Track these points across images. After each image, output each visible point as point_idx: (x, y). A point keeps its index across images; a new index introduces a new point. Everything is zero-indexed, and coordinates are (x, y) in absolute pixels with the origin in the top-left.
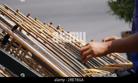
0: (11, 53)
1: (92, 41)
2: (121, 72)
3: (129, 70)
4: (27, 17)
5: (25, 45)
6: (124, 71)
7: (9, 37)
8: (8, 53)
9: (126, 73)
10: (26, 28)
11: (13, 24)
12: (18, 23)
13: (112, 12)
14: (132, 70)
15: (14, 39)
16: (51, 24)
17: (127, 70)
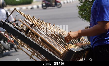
0: (30, 38)
1: (70, 32)
2: (85, 47)
3: (89, 46)
4: (38, 20)
5: (37, 34)
6: (86, 46)
7: (29, 30)
8: (29, 38)
9: (87, 47)
10: (38, 25)
11: (31, 24)
12: (34, 23)
13: (80, 17)
14: (90, 46)
15: (32, 31)
16: (50, 23)
17: (88, 46)
